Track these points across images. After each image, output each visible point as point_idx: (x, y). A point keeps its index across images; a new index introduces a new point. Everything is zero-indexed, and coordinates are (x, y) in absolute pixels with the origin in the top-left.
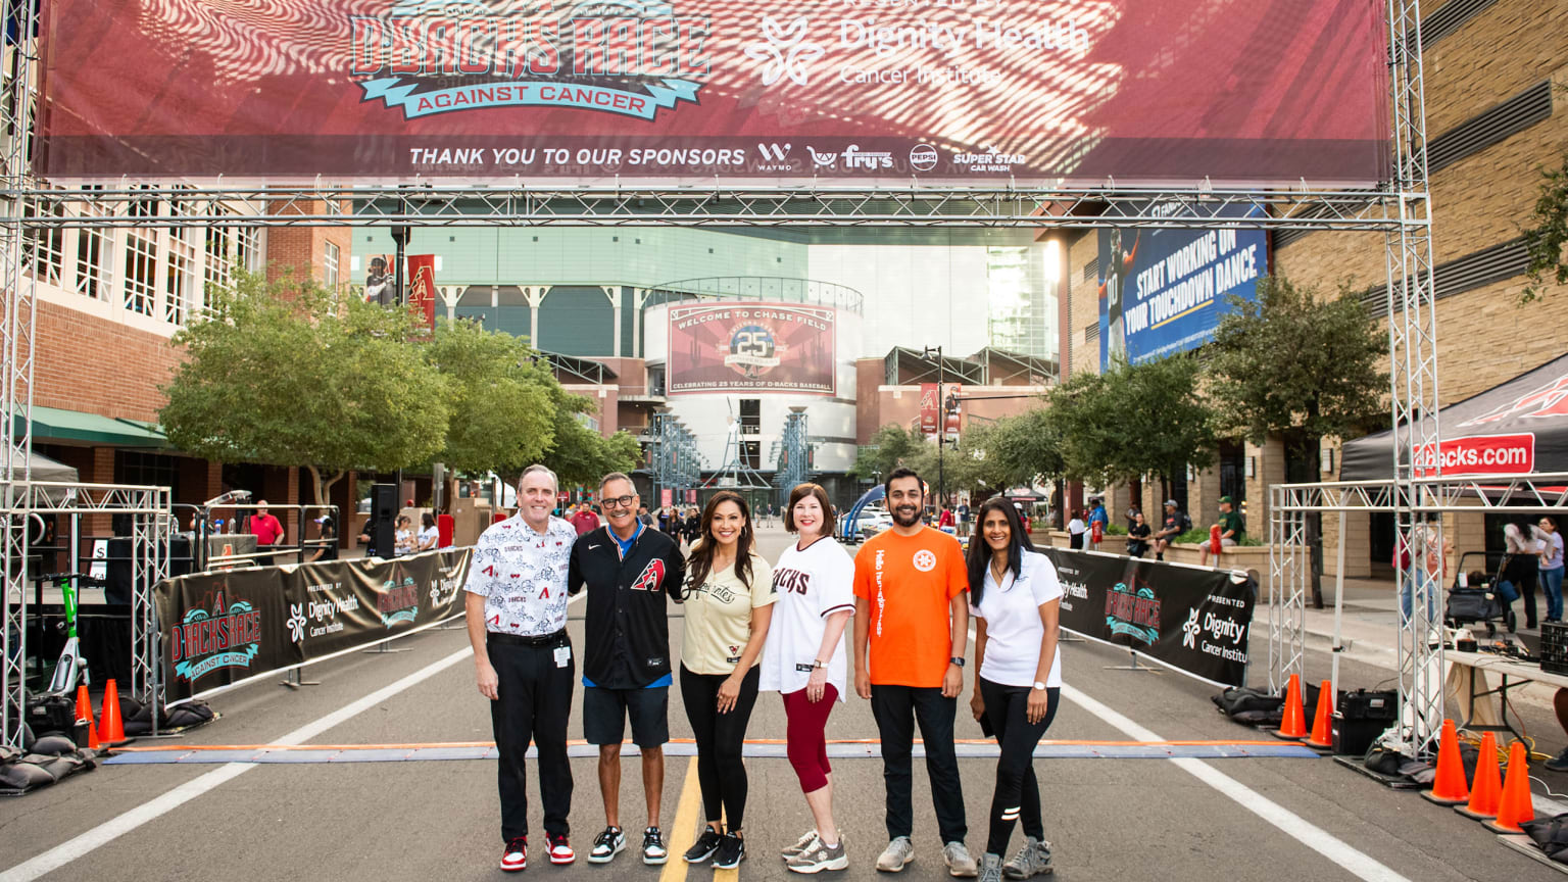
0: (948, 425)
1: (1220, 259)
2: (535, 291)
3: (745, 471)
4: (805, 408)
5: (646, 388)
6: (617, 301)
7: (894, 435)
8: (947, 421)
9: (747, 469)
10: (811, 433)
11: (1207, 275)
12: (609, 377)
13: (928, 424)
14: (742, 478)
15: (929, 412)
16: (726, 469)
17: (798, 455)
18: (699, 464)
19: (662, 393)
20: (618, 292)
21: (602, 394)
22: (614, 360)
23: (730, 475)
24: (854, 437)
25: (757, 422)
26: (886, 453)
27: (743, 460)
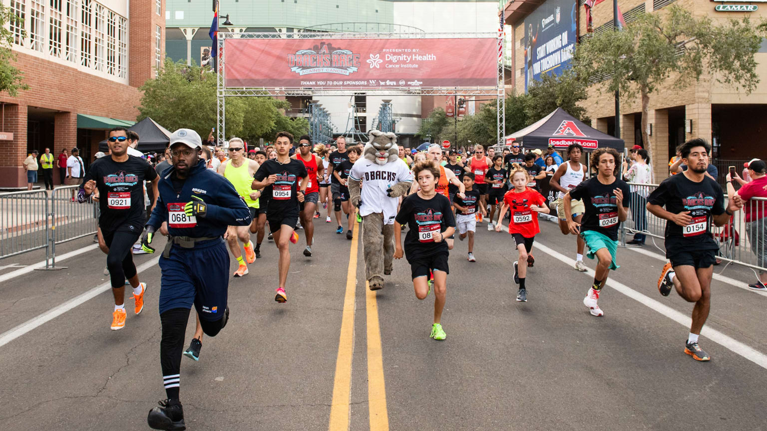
0: (460, 113)
1: (563, 47)
3: (358, 134)
4: (390, 101)
7: (440, 114)
8: (459, 111)
9: (359, 133)
10: (394, 111)
11: (558, 53)
13: (449, 113)
14: (356, 137)
15: (450, 107)
16: (348, 133)
18: (332, 130)
23: (350, 136)
24: (420, 113)
26: (435, 124)
27: (356, 127)
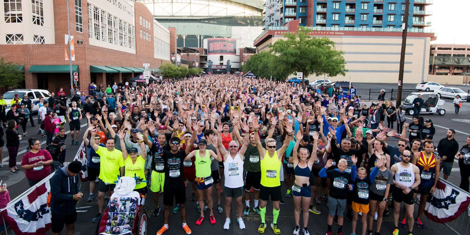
2: (184, 36)
5: (204, 53)
6: (198, 38)
12: (198, 52)
17: (228, 65)
19: (206, 54)
20: (199, 36)
21: (197, 55)
22: (198, 48)
25: (223, 59)
